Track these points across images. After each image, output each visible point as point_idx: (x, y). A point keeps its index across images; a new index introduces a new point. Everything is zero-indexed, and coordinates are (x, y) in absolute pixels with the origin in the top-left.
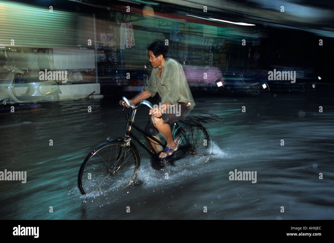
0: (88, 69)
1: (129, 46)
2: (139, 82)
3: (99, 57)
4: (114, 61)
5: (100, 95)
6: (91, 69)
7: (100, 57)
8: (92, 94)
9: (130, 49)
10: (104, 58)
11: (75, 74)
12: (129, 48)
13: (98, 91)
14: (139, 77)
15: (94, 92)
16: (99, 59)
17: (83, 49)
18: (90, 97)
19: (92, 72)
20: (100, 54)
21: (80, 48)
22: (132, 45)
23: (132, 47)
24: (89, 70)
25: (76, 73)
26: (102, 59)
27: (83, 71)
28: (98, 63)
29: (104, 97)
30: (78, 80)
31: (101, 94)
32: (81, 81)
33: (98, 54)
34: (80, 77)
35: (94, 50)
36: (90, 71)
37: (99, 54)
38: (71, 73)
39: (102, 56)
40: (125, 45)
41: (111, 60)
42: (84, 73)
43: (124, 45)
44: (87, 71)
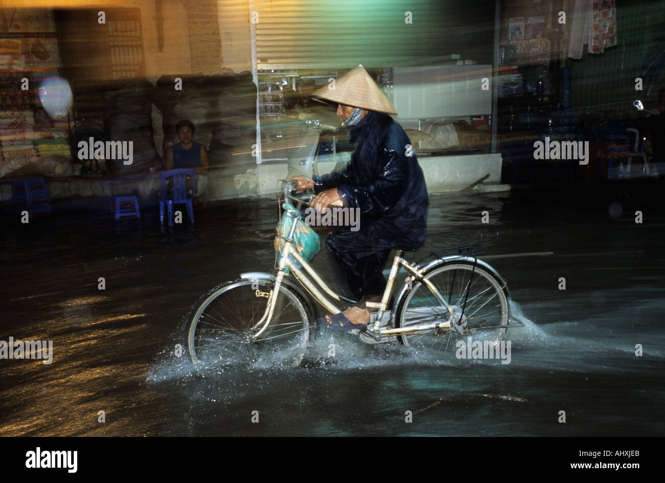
0: (472, 117)
1: (595, 49)
2: (612, 149)
3: (505, 84)
4: (542, 91)
5: (502, 186)
6: (479, 117)
7: (507, 84)
8: (480, 182)
9: (601, 55)
10: (515, 87)
11: (440, 128)
12: (598, 53)
13: (496, 175)
14: (612, 136)
15: (488, 176)
16: (504, 87)
17: (464, 64)
18: (476, 188)
19: (480, 123)
20: (507, 76)
21: (458, 63)
22: (606, 44)
23: (606, 50)
24: (474, 119)
25: (444, 127)
26: (511, 87)
27: (460, 121)
28: (499, 99)
29: (511, 191)
30: (446, 144)
31: (503, 181)
32: (454, 147)
33: (501, 77)
34: (452, 139)
35: (491, 66)
36: (478, 121)
37: (504, 74)
38: (431, 126)
39: (512, 81)
40: (586, 46)
41: (534, 89)
42: (460, 125)
43: (582, 45)
44: (468, 120)
